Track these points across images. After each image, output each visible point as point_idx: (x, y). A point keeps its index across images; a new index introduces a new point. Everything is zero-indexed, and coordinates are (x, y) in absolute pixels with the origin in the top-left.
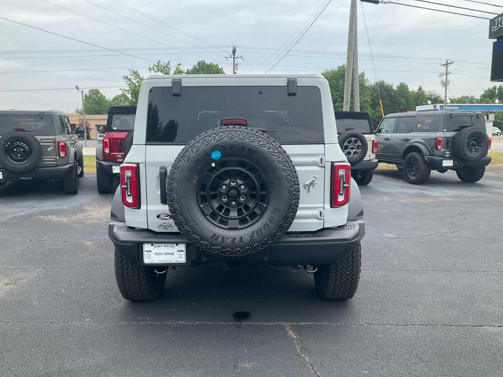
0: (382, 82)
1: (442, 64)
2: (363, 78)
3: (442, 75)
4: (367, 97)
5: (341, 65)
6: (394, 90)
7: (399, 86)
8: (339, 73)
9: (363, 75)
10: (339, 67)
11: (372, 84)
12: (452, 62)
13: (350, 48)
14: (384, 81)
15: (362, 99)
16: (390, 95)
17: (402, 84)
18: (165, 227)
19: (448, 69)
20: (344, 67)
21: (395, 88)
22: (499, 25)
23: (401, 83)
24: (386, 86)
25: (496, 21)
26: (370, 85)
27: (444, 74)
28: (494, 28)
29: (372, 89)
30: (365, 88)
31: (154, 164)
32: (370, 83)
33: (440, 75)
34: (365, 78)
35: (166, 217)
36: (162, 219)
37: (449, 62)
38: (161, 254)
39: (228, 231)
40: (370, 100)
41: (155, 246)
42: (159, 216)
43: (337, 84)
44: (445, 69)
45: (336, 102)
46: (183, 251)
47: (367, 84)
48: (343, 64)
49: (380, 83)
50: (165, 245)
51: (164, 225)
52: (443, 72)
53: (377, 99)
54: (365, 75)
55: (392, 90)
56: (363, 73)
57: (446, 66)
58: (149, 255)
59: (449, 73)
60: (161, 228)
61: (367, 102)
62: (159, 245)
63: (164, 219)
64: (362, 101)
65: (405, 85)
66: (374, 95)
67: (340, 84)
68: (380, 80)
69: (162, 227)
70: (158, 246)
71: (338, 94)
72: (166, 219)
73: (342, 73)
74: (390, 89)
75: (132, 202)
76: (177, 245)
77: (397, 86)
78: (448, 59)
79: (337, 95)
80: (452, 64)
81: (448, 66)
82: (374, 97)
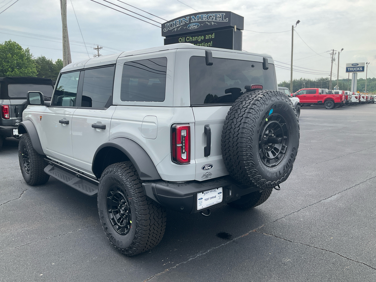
0: (43, 58)
1: (95, 48)
2: (29, 53)
3: (95, 56)
4: (33, 69)
5: (8, 41)
6: (53, 64)
7: (57, 62)
8: (6, 47)
9: (29, 51)
10: (6, 42)
11: (36, 58)
12: (101, 47)
13: (64, 30)
14: (45, 57)
15: (30, 70)
16: (51, 68)
17: (60, 60)
18: (207, 176)
19: (99, 52)
20: (11, 42)
21: (54, 63)
22: (168, 28)
23: (58, 59)
24: (47, 61)
25: (166, 25)
26: (35, 59)
27: (96, 55)
28: (165, 30)
29: (37, 62)
30: (31, 61)
31: (200, 123)
32: (34, 57)
33: (94, 56)
34: (30, 53)
35: (209, 167)
36: (206, 169)
37: (99, 47)
38: (208, 199)
39: (271, 168)
40: (36, 71)
41: (205, 194)
42: (204, 167)
43: (6, 56)
44: (97, 52)
45: (7, 71)
46: (221, 193)
47: (32, 58)
48: (9, 40)
49: (42, 58)
50: (210, 191)
51: (207, 174)
52: (96, 54)
53: (42, 70)
54: (30, 51)
55: (52, 64)
56: (28, 49)
57: (97, 49)
58: (201, 202)
59: (100, 55)
60: (204, 178)
61: (34, 73)
62: (207, 191)
63: (208, 169)
64: (30, 72)
65: (61, 61)
66: (39, 68)
67: (9, 57)
68: (42, 56)
69: (204, 176)
70: (207, 193)
71: (8, 64)
72: (209, 169)
73: (10, 48)
74: (50, 63)
75: (185, 158)
76: (217, 189)
77: (56, 61)
78: (98, 45)
79: (7, 66)
80: (101, 49)
81: (99, 50)
82: (39, 69)
